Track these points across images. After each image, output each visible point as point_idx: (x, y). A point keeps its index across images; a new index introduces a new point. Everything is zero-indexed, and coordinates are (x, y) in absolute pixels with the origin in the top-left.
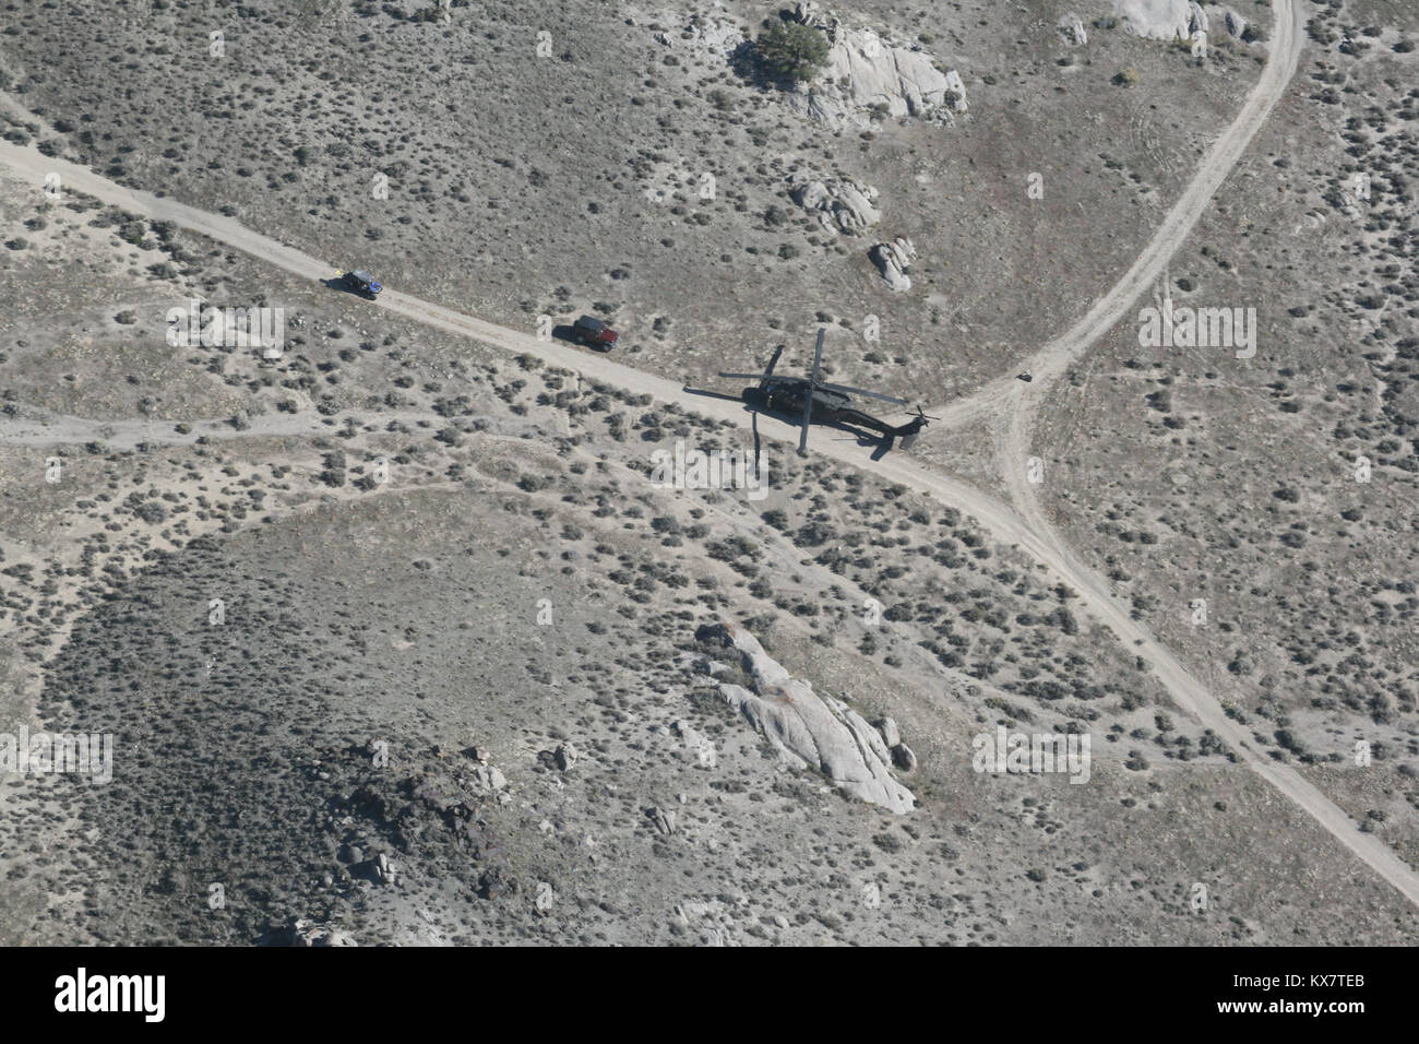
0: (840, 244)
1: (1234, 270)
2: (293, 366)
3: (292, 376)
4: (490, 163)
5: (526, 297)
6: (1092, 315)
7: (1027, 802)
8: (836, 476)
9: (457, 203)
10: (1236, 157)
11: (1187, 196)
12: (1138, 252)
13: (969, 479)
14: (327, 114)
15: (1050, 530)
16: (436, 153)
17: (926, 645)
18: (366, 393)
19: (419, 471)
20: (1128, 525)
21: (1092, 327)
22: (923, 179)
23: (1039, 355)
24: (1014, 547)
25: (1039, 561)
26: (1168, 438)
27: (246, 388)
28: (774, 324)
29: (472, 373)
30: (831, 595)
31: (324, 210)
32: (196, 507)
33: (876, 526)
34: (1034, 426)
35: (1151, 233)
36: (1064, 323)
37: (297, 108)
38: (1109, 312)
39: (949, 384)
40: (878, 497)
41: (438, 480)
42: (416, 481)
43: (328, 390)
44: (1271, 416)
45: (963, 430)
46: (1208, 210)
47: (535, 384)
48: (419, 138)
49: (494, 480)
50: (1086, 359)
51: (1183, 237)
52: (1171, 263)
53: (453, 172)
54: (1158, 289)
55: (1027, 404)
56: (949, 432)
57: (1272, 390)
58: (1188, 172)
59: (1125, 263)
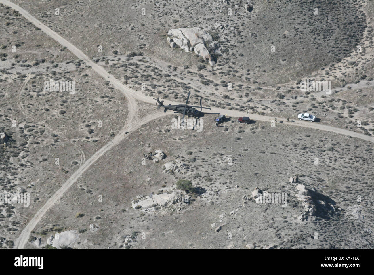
0: (175, 158)
1: (60, 168)
2: (324, 106)
3: (324, 104)
4: (277, 153)
5: (264, 130)
6: (105, 151)
7: (142, 39)
8: (181, 98)
9: (285, 144)
10: (51, 199)
11: (69, 187)
12: (88, 169)
13: (146, 103)
14: (327, 158)
15: (126, 96)
16: (293, 153)
17: (161, 71)
18: (303, 104)
19: (288, 87)
20: (106, 99)
21: (105, 149)
22: (149, 179)
23: (121, 139)
24: (136, 91)
25: (131, 89)
26: (91, 122)
27: (335, 99)
28: (195, 136)
29: (277, 110)
30: (184, 78)
31: (323, 139)
32: (341, 68)
33: (171, 90)
34: (126, 119)
35: (83, 175)
36: (113, 149)
37: (336, 160)
38: (100, 153)
39: (148, 127)
40: (169, 95)
41: (282, 86)
42: (288, 85)
43: (314, 102)
44: (60, 133)
45: (146, 115)
46: (63, 183)
47: (260, 110)
48: (299, 155)
49: (268, 89)
50: (108, 141)
51: (73, 175)
52: (78, 168)
53: (288, 149)
54: (84, 161)
55: (127, 125)
56: (150, 114)
57: (58, 140)
58: (67, 192)
59: (92, 166)
